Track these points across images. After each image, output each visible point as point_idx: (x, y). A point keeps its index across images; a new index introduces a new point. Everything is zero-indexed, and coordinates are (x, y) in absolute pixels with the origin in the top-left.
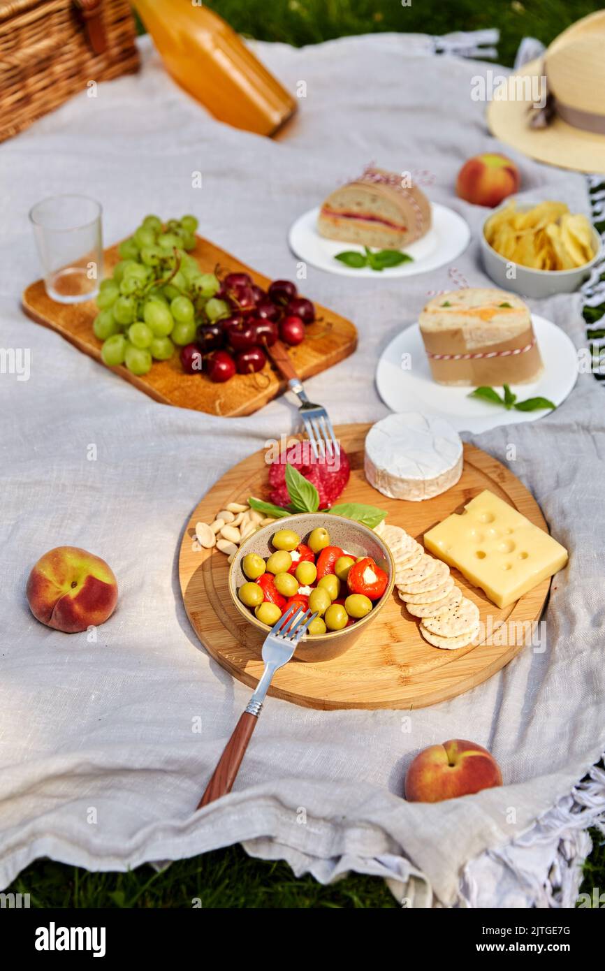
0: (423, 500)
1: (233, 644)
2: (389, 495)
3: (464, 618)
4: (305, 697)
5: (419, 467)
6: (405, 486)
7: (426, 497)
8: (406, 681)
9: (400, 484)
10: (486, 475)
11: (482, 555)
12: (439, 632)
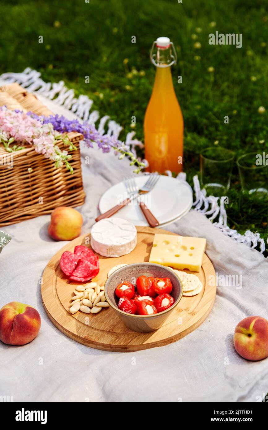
0: (131, 252)
1: (114, 339)
2: (117, 256)
3: (193, 280)
4: (163, 340)
5: (124, 238)
6: (123, 248)
7: (132, 250)
8: (193, 313)
9: (121, 248)
10: (144, 233)
11: (177, 256)
12: (190, 290)
